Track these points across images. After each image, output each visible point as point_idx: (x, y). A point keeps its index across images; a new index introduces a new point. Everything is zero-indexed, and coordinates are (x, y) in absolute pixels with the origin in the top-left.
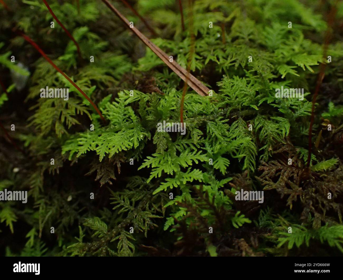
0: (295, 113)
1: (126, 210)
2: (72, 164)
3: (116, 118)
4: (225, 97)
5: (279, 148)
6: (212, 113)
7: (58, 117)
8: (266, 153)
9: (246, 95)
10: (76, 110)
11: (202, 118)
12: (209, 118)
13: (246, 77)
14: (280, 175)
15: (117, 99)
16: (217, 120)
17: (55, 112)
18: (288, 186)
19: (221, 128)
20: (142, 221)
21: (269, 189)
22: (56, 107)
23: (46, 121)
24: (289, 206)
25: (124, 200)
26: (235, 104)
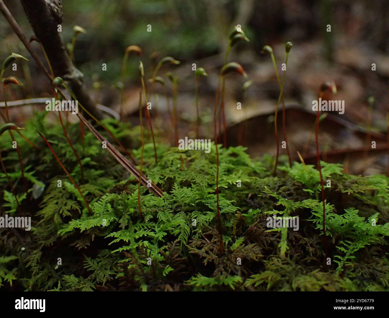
0: (221, 210)
1: (93, 269)
2: (62, 239)
3: (99, 211)
4: (173, 196)
5: (207, 232)
6: (163, 206)
7: (58, 211)
8: (197, 234)
9: (188, 197)
10: (72, 207)
11: (155, 209)
12: (160, 209)
13: (192, 188)
14: (203, 246)
15: (101, 200)
16: (166, 211)
17: (57, 207)
18: (207, 252)
19: (168, 216)
20: (103, 276)
21: (193, 253)
22: (58, 204)
23: (49, 212)
24: (204, 263)
25: (93, 263)
26: (180, 202)
